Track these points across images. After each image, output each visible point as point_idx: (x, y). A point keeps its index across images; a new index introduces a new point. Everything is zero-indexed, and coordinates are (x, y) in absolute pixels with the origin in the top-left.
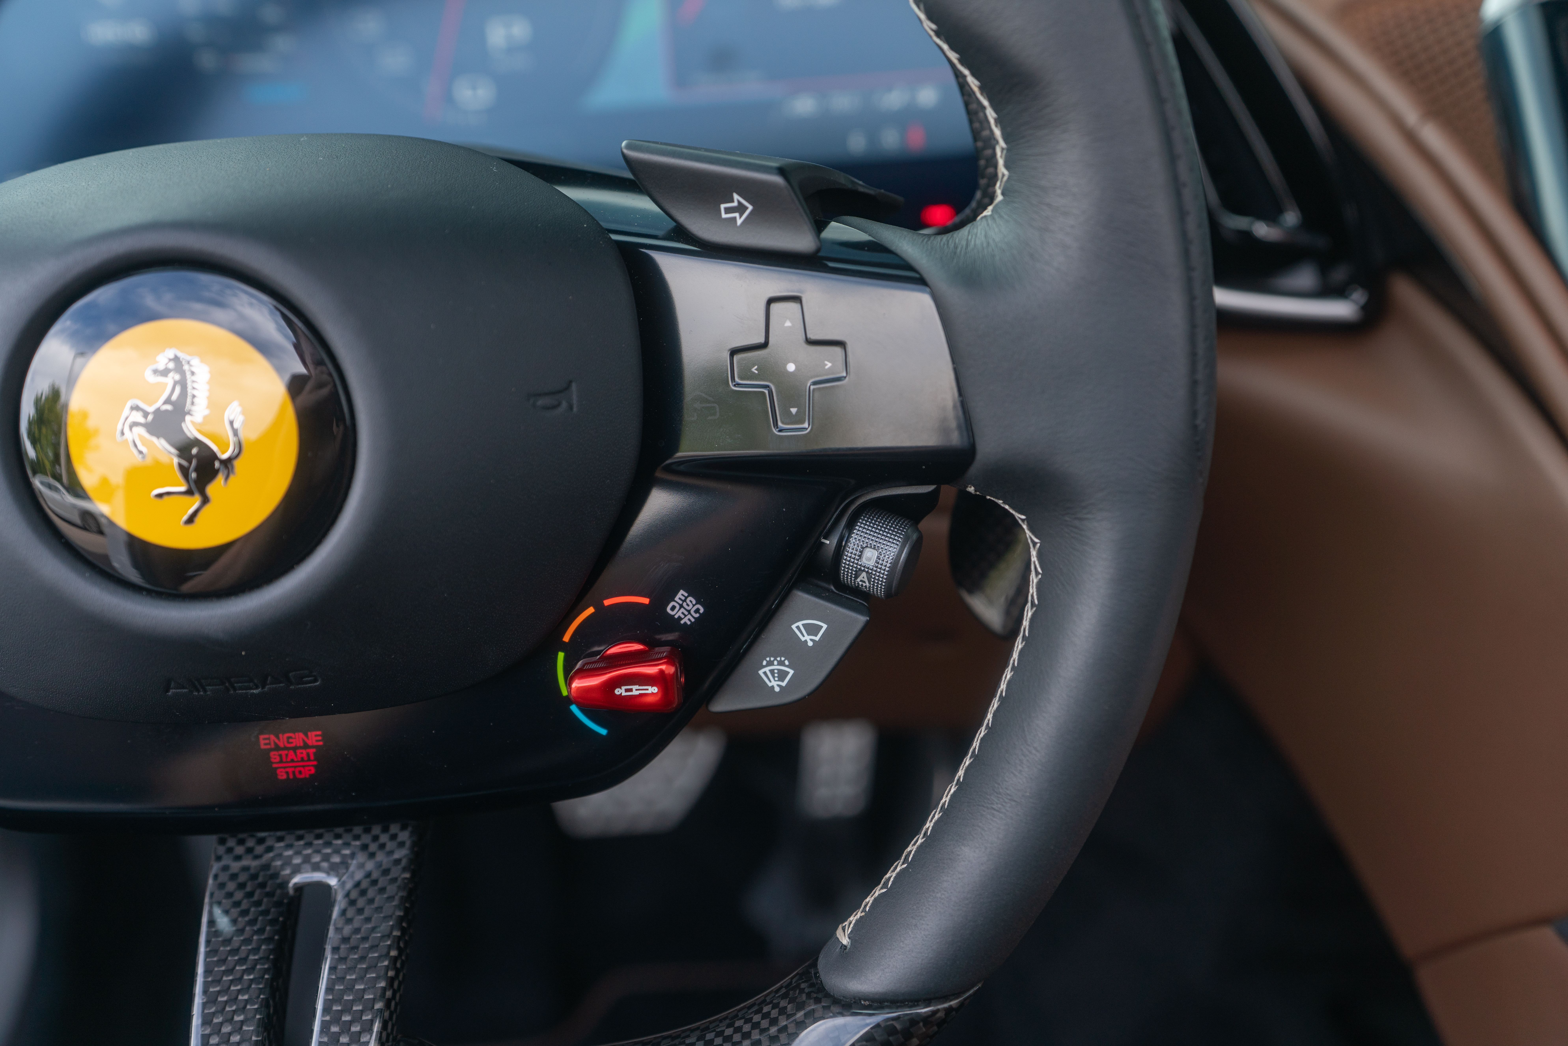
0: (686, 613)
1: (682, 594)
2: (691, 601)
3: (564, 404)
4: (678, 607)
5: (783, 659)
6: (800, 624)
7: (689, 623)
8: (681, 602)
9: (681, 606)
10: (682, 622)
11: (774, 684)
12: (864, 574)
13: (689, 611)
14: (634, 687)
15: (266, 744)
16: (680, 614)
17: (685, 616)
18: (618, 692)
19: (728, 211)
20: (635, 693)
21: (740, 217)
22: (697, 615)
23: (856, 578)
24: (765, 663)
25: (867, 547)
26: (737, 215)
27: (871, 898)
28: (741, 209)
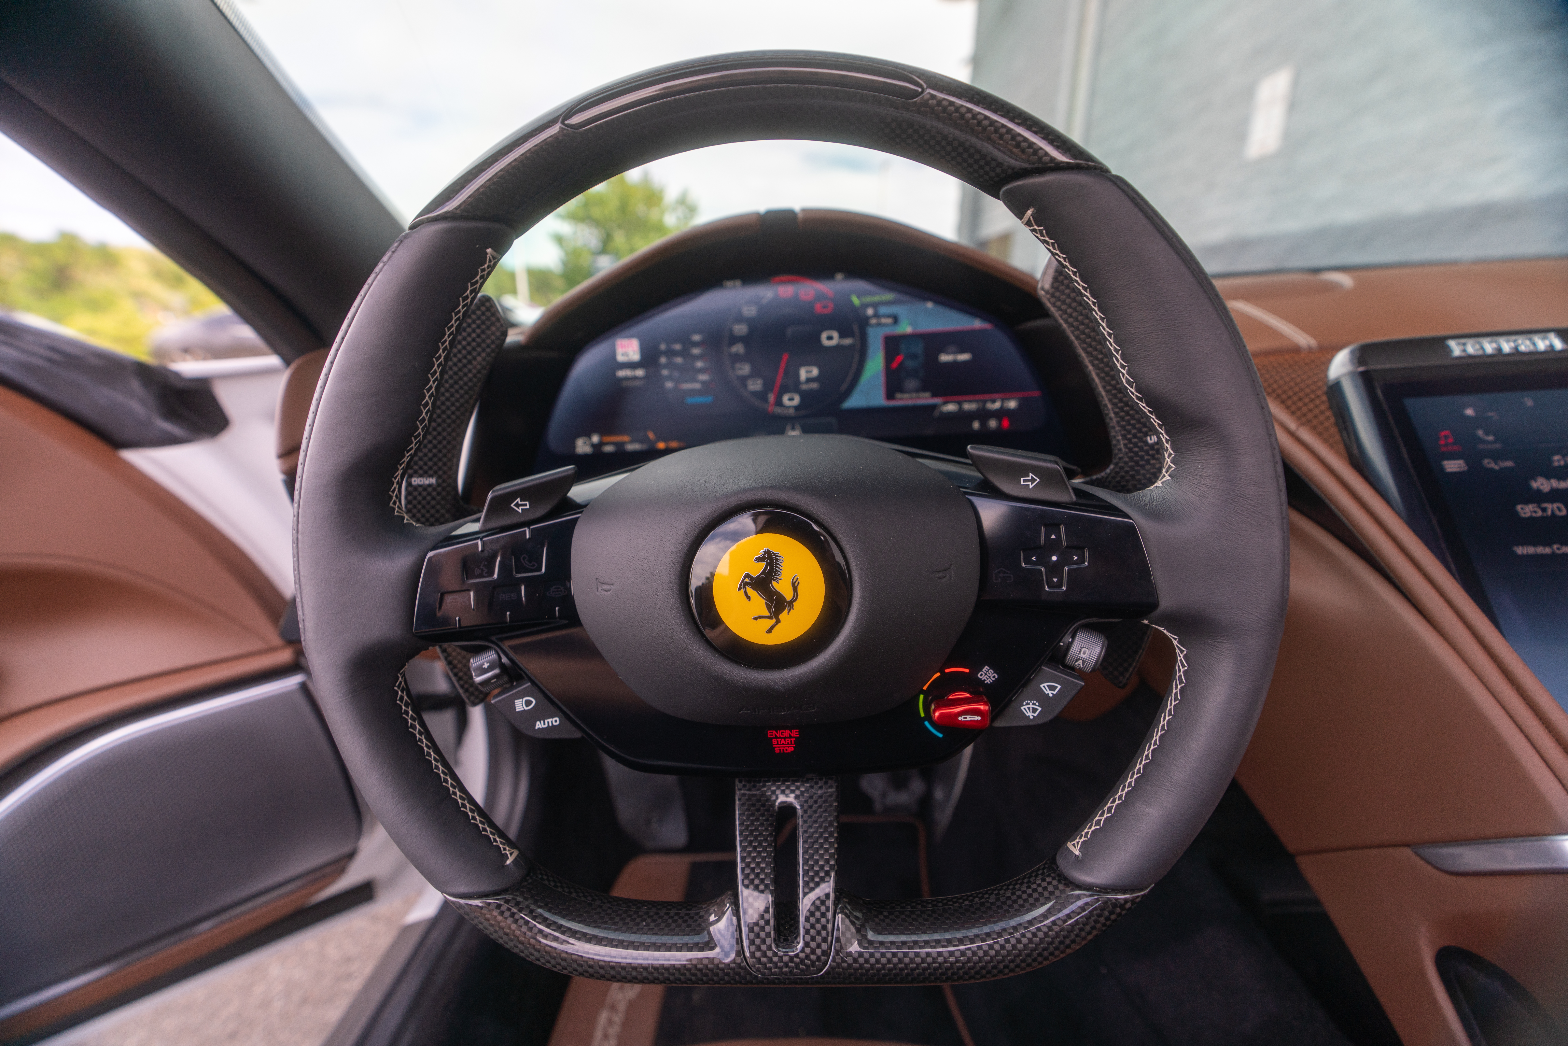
0: (988, 678)
1: (986, 668)
2: (991, 672)
3: (948, 576)
4: (984, 674)
5: (1035, 702)
6: (1045, 685)
7: (989, 683)
8: (985, 672)
9: (986, 674)
10: (986, 682)
11: (1030, 715)
12: (1081, 661)
13: (990, 677)
14: (968, 716)
15: (770, 735)
16: (985, 678)
17: (988, 679)
18: (960, 718)
19: (1024, 481)
20: (968, 719)
21: (1032, 484)
22: (994, 679)
23: (1076, 662)
24: (1024, 703)
25: (1083, 647)
26: (1030, 483)
27: (1089, 830)
28: (1033, 480)
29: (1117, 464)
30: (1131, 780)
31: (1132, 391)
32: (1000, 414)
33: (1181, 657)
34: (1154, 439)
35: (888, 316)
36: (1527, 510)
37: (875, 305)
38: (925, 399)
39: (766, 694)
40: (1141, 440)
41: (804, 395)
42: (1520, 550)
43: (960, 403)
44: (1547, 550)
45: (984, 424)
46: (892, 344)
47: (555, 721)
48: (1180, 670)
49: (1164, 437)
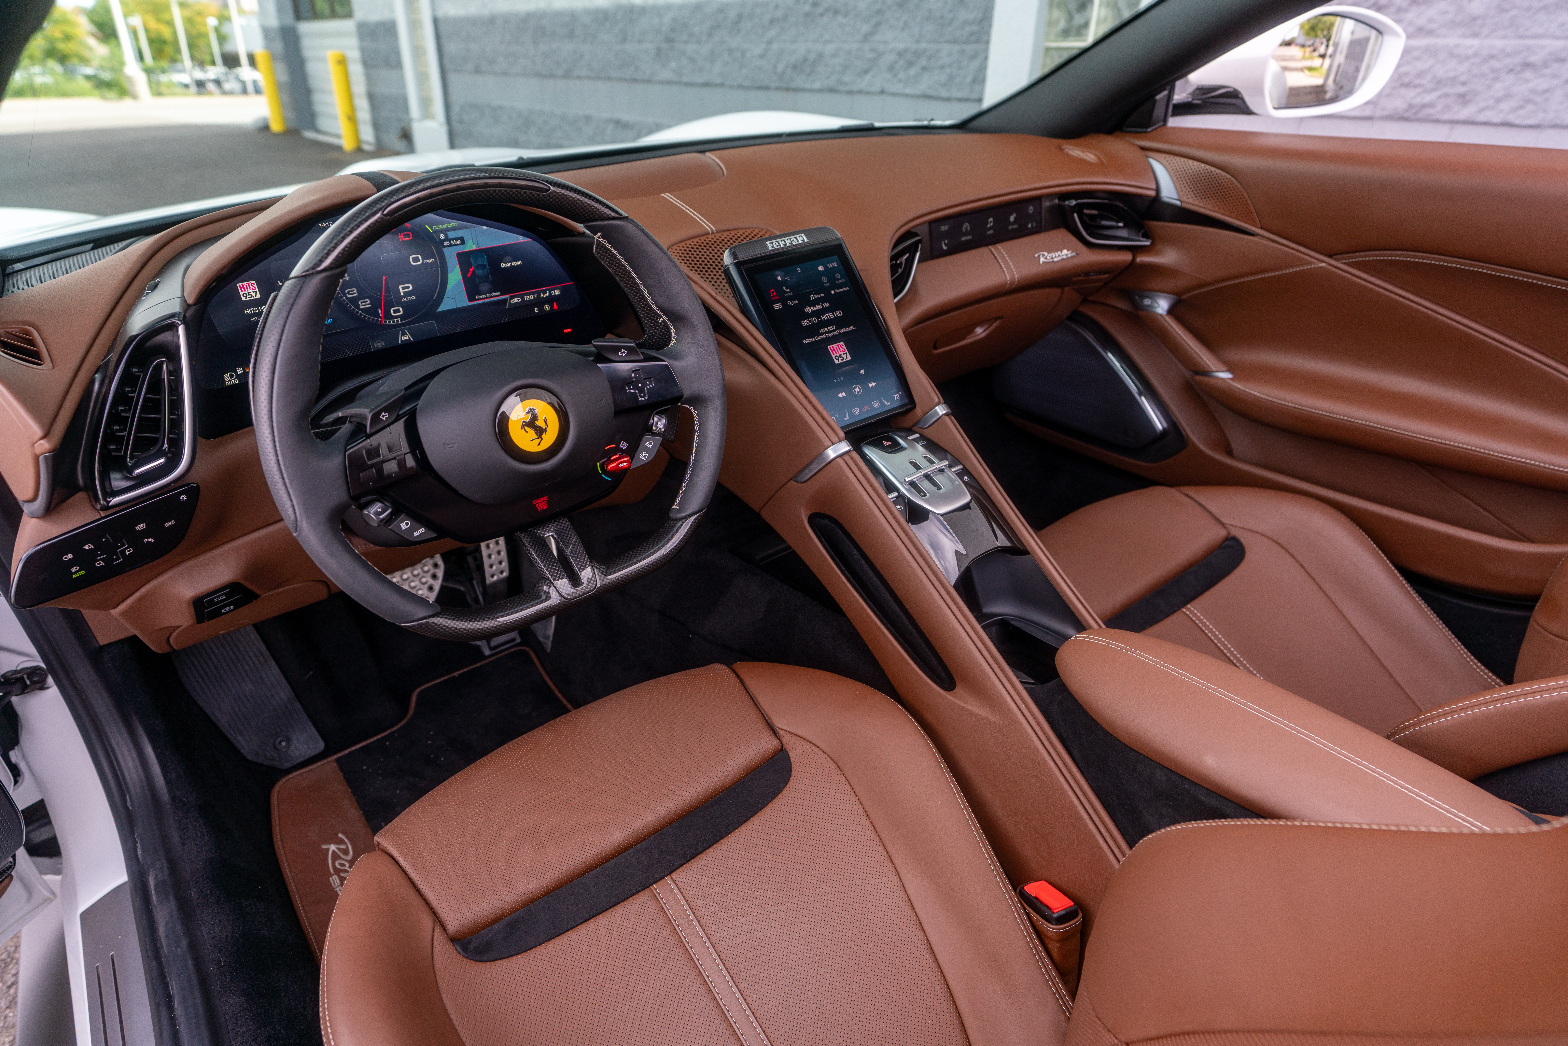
0: (625, 445)
1: (623, 442)
2: (626, 443)
3: (602, 403)
4: (622, 445)
5: (645, 452)
6: (647, 443)
7: (626, 448)
10: (623, 449)
11: (644, 458)
12: (659, 429)
15: (535, 502)
16: (623, 447)
18: (619, 466)
19: (620, 353)
20: (622, 466)
22: (627, 446)
23: (657, 430)
24: (641, 454)
25: (658, 422)
26: (623, 354)
27: (679, 498)
28: (624, 352)
29: (647, 334)
30: (689, 472)
31: (654, 307)
32: (551, 300)
33: (695, 415)
34: (662, 320)
35: (457, 239)
36: (805, 323)
37: (444, 231)
38: (497, 297)
39: (543, 474)
40: (656, 322)
41: (405, 306)
42: (805, 342)
43: (522, 296)
44: (814, 340)
45: (541, 308)
46: (464, 259)
47: (422, 530)
48: (696, 421)
49: (666, 318)
